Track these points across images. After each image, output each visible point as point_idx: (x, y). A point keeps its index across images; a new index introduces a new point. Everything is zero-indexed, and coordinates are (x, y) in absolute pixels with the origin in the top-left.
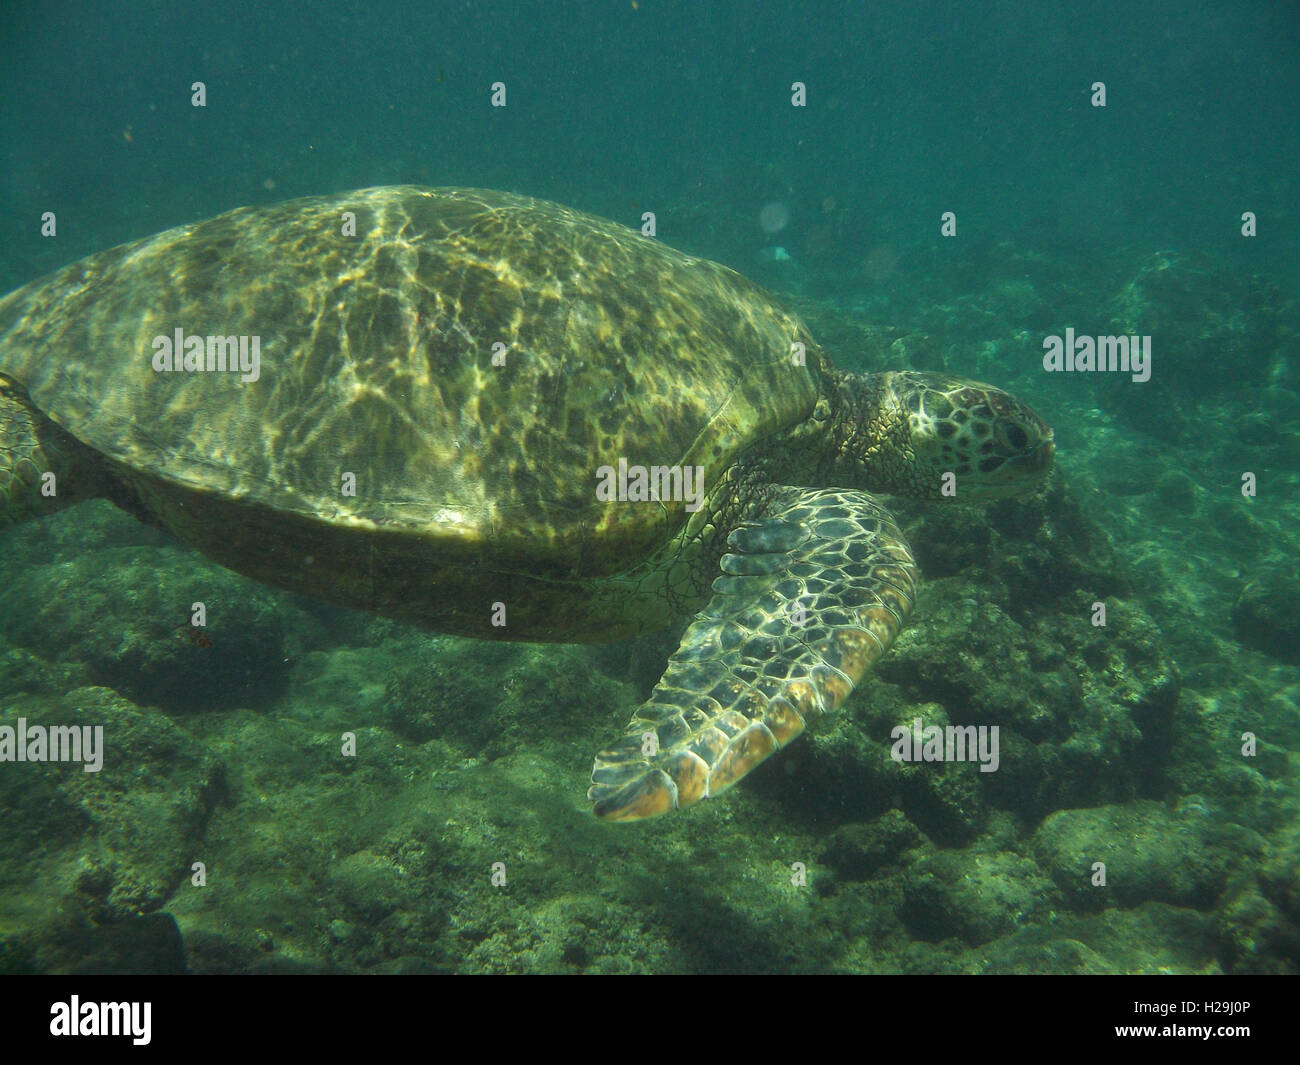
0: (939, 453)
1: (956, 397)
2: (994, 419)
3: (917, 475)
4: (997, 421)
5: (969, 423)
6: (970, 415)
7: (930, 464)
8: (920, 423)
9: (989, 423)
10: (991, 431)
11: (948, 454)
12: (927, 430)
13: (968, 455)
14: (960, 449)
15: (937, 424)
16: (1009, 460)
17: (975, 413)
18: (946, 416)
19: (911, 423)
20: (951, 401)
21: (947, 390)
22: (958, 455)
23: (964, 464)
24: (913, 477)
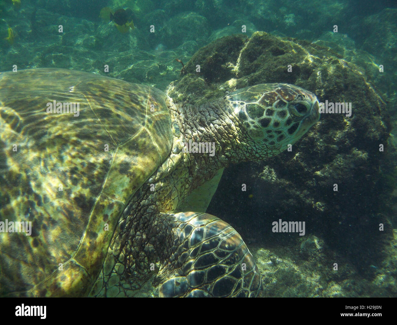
0: (266, 135)
1: (263, 102)
2: (287, 105)
3: (259, 151)
4: (289, 106)
5: (275, 114)
6: (275, 109)
7: (264, 143)
8: (250, 124)
9: (286, 108)
10: (288, 112)
11: (270, 134)
12: (255, 126)
13: (280, 130)
14: (275, 129)
15: (259, 121)
16: (301, 121)
17: (276, 107)
18: (262, 115)
19: (245, 126)
20: (261, 105)
21: (256, 100)
22: (276, 132)
23: (280, 135)
24: (257, 153)
